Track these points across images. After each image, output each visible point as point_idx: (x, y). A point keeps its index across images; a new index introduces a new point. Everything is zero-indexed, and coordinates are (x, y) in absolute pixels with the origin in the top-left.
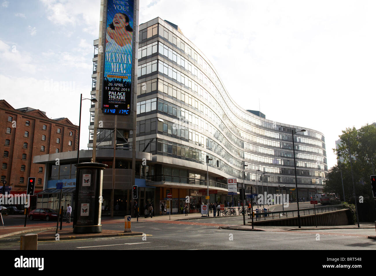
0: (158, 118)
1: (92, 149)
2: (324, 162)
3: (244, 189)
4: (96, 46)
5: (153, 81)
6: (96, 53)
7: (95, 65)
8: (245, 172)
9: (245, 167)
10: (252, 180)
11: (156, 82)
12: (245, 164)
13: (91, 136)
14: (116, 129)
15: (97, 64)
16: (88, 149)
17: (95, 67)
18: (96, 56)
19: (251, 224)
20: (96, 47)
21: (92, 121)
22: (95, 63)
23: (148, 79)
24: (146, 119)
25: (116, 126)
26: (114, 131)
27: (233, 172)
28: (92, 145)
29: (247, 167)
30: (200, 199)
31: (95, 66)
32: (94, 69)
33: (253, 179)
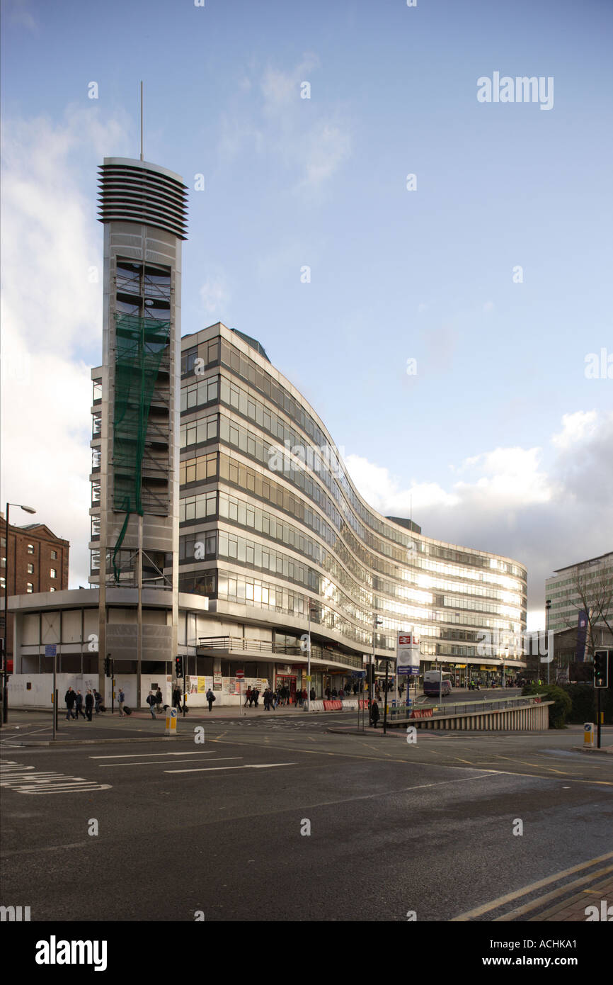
0: (218, 530)
1: (98, 586)
2: (521, 619)
3: (373, 665)
4: (97, 380)
5: (210, 457)
6: (98, 396)
7: (97, 420)
8: (376, 634)
9: (378, 625)
10: (390, 649)
11: (215, 461)
12: (379, 620)
13: (94, 561)
14: (141, 551)
15: (100, 420)
16: (89, 588)
17: (96, 426)
18: (97, 402)
19: (382, 725)
20: (95, 383)
21: (95, 533)
22: (95, 417)
23: (200, 451)
24: (196, 532)
25: (141, 546)
26: (138, 553)
27: (355, 633)
28: (96, 578)
29: (381, 625)
30: (295, 680)
31: (97, 423)
32: (95, 429)
33: (390, 647)
